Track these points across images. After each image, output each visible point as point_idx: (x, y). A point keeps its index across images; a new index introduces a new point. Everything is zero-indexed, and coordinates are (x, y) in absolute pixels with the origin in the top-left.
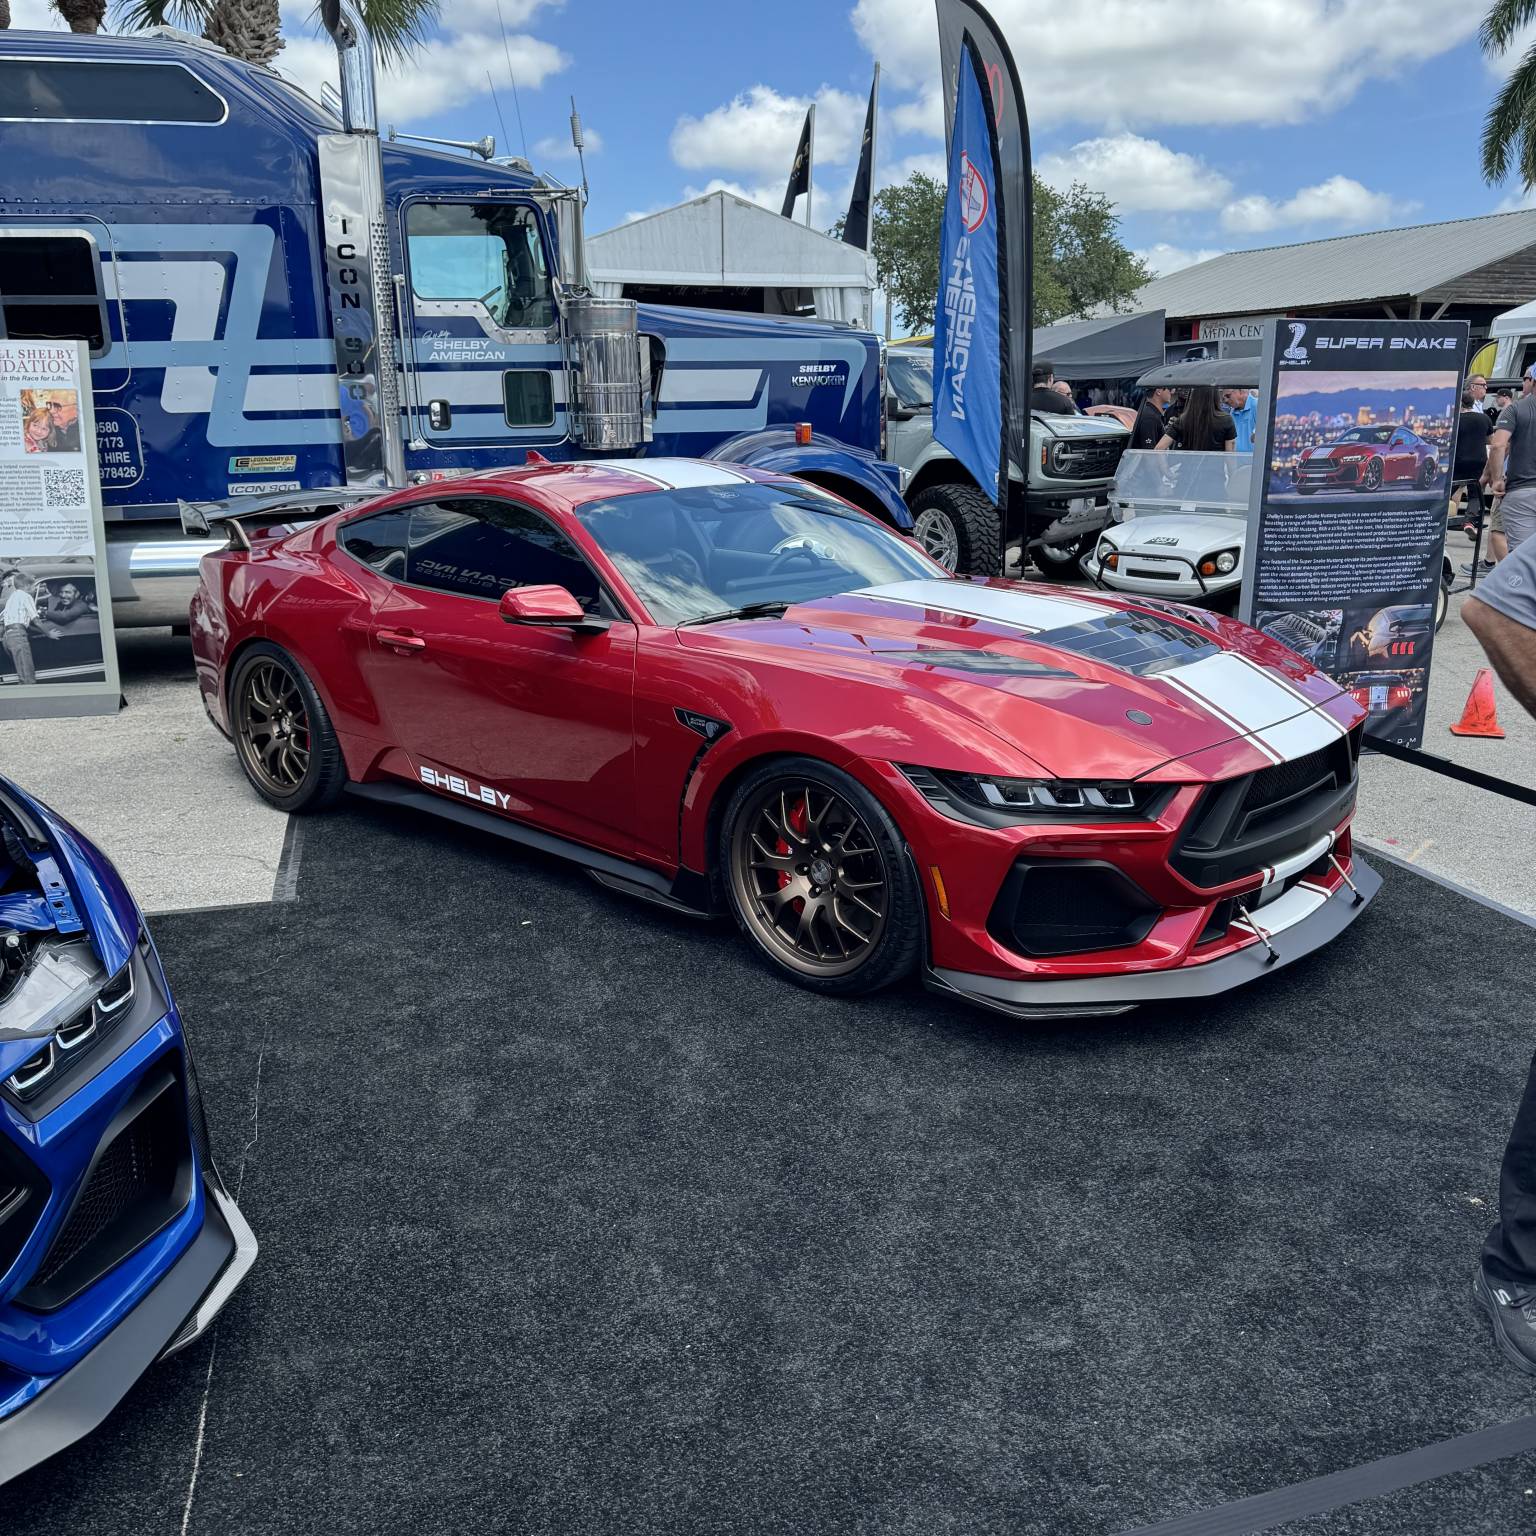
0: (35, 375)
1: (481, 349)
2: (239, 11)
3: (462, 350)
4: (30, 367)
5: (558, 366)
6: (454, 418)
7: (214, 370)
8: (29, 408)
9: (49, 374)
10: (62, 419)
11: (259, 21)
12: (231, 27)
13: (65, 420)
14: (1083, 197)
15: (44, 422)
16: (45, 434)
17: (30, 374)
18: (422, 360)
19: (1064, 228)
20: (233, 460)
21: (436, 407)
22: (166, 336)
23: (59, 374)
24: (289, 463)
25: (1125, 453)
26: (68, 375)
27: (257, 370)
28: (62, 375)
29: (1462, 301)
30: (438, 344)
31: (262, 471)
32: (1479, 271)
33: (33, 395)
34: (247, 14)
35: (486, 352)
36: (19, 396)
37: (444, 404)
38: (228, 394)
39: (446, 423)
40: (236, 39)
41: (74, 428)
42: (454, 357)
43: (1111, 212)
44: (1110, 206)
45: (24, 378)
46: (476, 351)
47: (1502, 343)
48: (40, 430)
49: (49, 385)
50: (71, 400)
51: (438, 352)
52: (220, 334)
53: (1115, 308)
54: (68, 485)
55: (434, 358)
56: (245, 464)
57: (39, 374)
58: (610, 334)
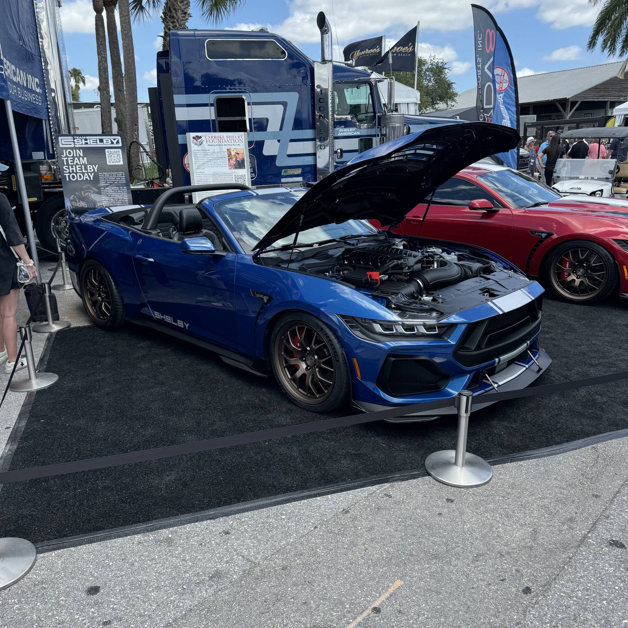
0: (231, 144)
2: (177, 3)
3: (347, 132)
4: (230, 141)
5: (375, 136)
6: (344, 154)
7: (279, 141)
8: (230, 155)
9: (235, 143)
10: (239, 158)
11: (184, 7)
12: (175, 9)
13: (241, 158)
14: (434, 61)
15: (234, 159)
16: (234, 163)
17: (230, 144)
18: (336, 135)
19: (427, 73)
20: (283, 170)
21: (339, 151)
22: (266, 130)
23: (239, 143)
24: (299, 171)
25: (558, 160)
26: (241, 144)
27: (292, 141)
28: (240, 144)
29: (586, 100)
30: (341, 130)
31: (291, 174)
32: (592, 88)
33: (231, 150)
34: (180, 4)
35: (354, 132)
36: (227, 151)
37: (341, 150)
38: (283, 148)
39: (341, 156)
40: (176, 14)
41: (243, 161)
42: (345, 134)
43: (445, 66)
44: (446, 64)
45: (228, 145)
46: (351, 132)
47: (617, 117)
48: (233, 162)
49: (236, 147)
50: (242, 152)
51: (341, 133)
52: (281, 129)
53: (447, 105)
54: (241, 180)
55: (339, 135)
56: (286, 172)
57: (232, 144)
58: (396, 125)
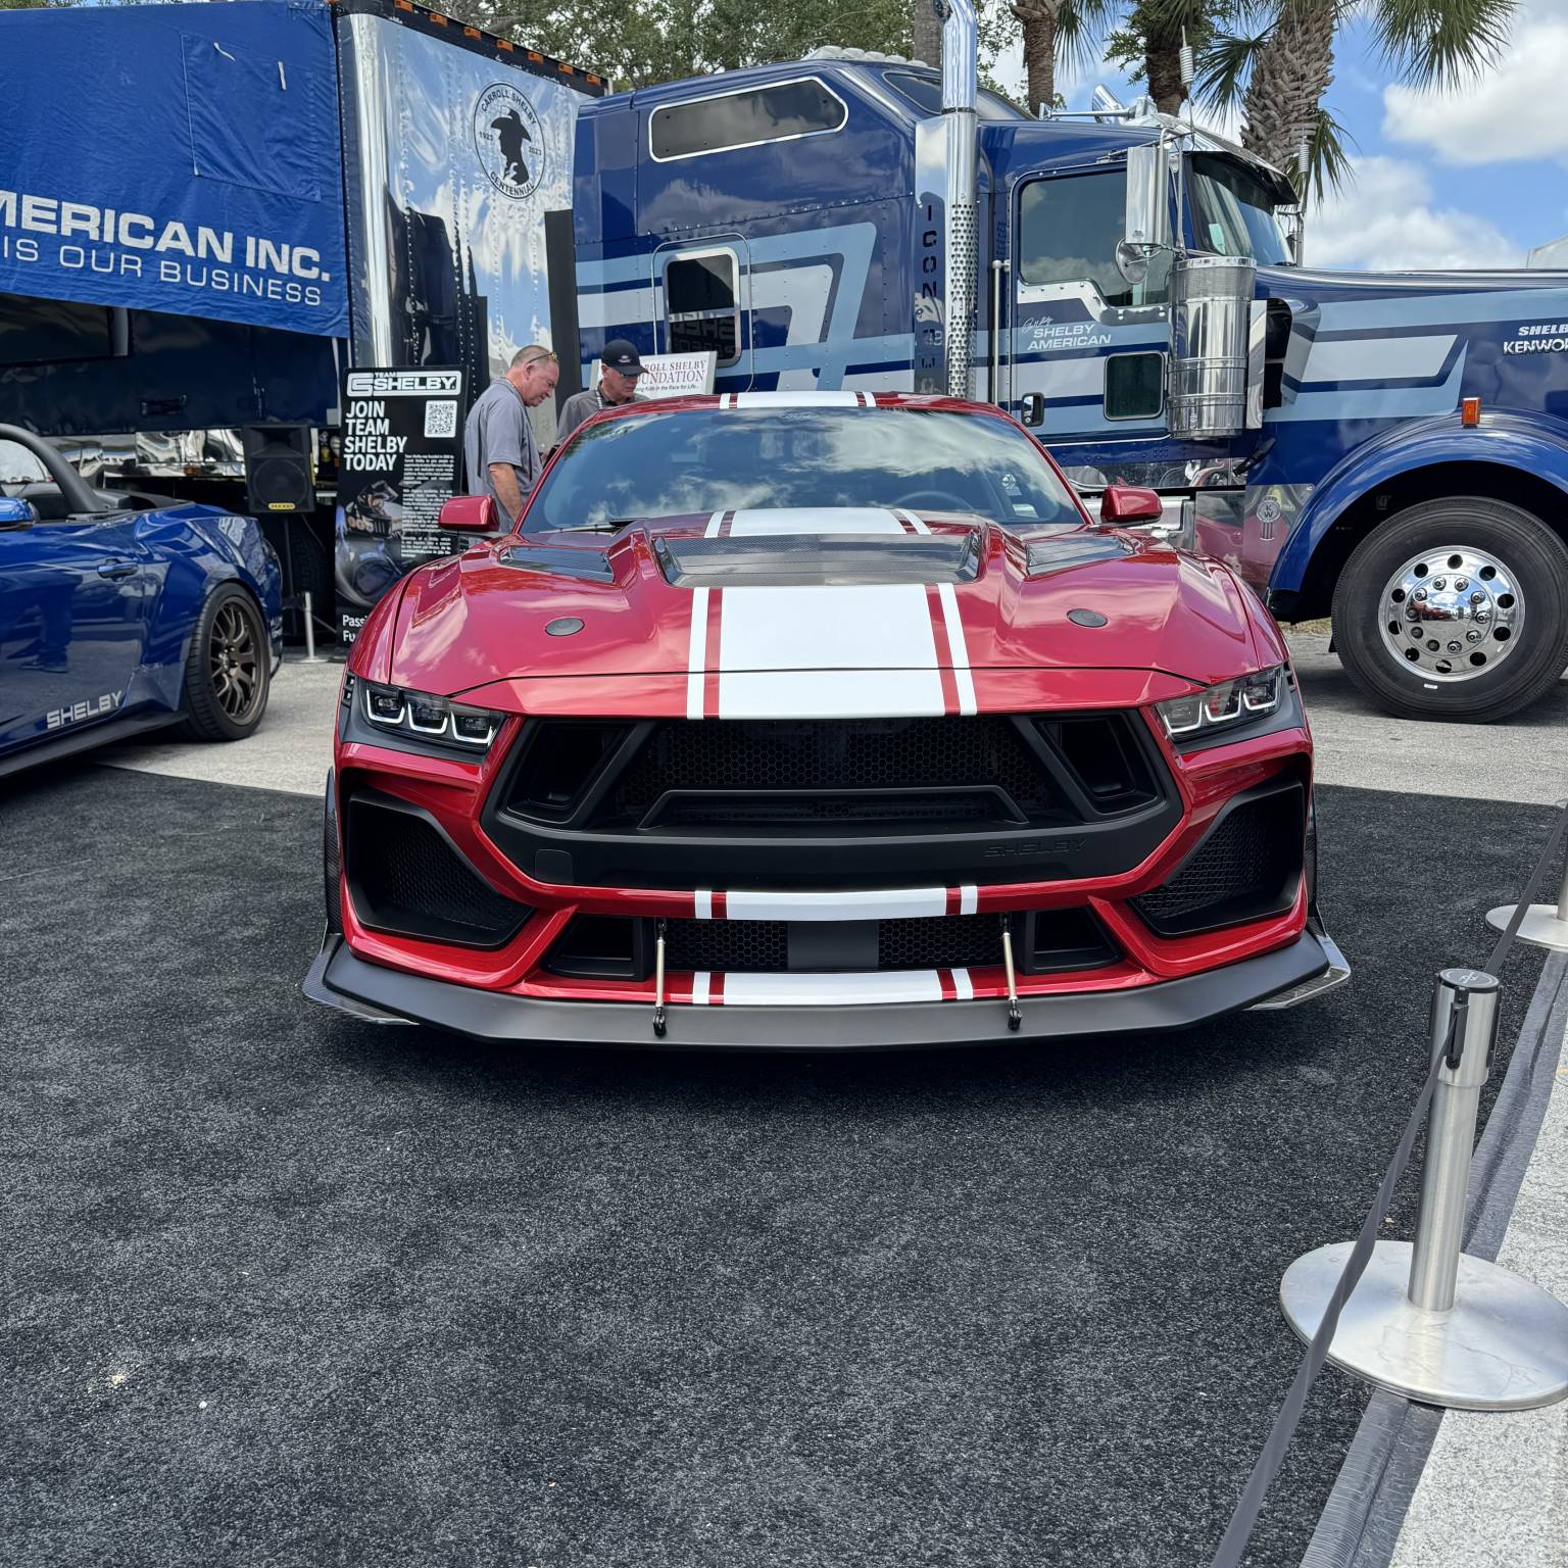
1: (1084, 334)
3: (1063, 337)
4: (675, 377)
6: (1048, 412)
7: (816, 372)
9: (687, 383)
17: (675, 384)
18: (1021, 351)
21: (1029, 401)
22: (783, 343)
23: (694, 382)
26: (699, 383)
27: (851, 370)
30: (1039, 331)
35: (1089, 337)
37: (1037, 398)
39: (1038, 418)
42: (1054, 345)
45: (670, 387)
46: (1078, 336)
51: (1038, 341)
52: (823, 336)
55: (1033, 347)
57: (680, 383)
